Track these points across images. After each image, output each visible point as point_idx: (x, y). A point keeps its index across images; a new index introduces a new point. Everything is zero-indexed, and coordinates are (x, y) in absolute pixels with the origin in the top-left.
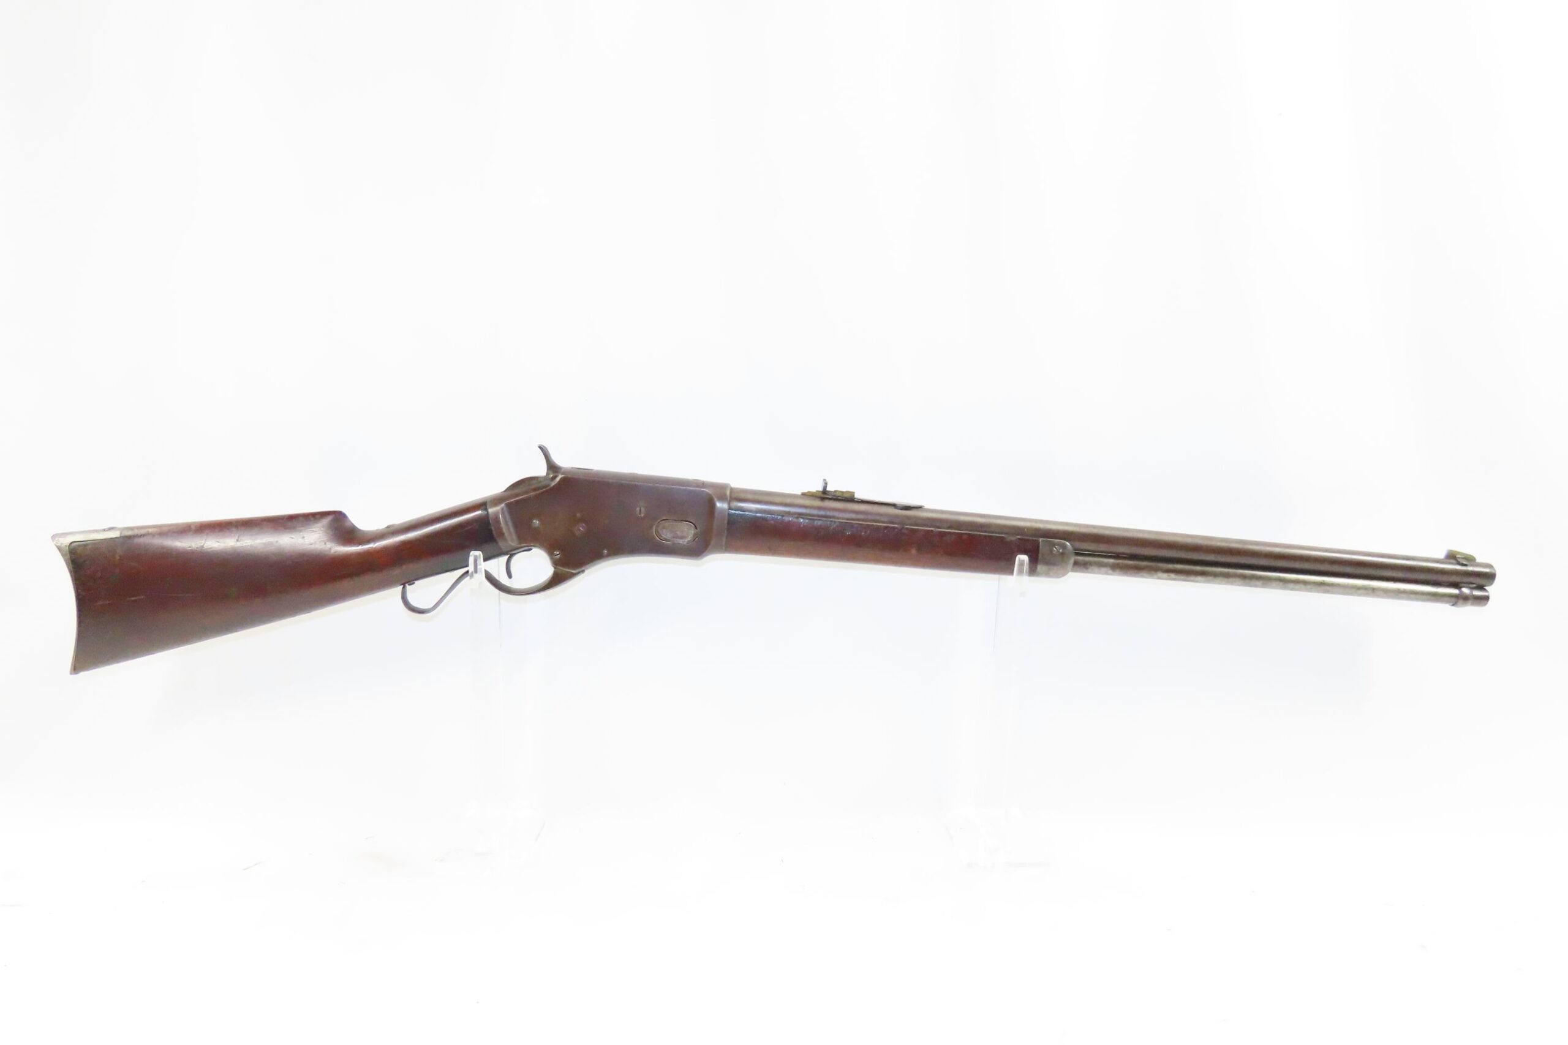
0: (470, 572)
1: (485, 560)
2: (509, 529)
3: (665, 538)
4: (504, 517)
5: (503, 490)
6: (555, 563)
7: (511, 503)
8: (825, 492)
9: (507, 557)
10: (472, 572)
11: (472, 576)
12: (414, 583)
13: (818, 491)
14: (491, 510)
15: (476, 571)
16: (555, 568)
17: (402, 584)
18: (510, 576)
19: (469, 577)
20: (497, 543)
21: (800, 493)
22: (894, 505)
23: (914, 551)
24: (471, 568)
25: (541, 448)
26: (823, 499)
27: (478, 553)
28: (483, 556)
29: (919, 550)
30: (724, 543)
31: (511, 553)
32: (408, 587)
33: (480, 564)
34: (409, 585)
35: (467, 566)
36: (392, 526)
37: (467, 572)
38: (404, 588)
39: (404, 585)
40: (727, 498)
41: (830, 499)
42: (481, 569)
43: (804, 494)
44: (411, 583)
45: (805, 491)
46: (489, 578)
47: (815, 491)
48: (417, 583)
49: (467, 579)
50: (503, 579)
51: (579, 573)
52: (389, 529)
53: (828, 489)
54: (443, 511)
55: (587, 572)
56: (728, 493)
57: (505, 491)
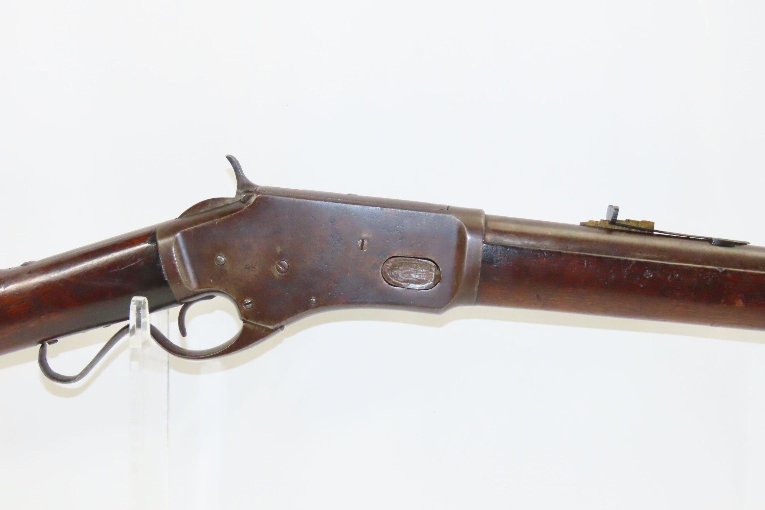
0: (131, 327)
1: (152, 310)
2: (184, 266)
3: (394, 283)
4: (179, 251)
5: (178, 216)
6: (245, 316)
7: (189, 232)
8: (614, 221)
9: (179, 308)
10: (134, 327)
11: (133, 330)
12: (56, 341)
13: (603, 221)
14: (161, 242)
15: (139, 324)
16: (244, 322)
17: (39, 343)
18: (183, 332)
19: (129, 334)
20: (168, 286)
21: (578, 224)
22: (709, 240)
23: (740, 303)
24: (132, 322)
25: (230, 159)
26: (610, 231)
27: (143, 299)
28: (149, 305)
29: (747, 301)
30: (476, 289)
31: (186, 301)
32: (49, 348)
33: (145, 316)
34: (50, 343)
35: (128, 319)
36: (30, 263)
37: (128, 326)
38: (43, 346)
39: (43, 343)
40: (482, 230)
41: (621, 231)
42: (146, 323)
43: (583, 224)
44: (52, 338)
45: (586, 220)
46: (156, 334)
47: (599, 220)
48: (61, 340)
49: (126, 337)
50: (175, 338)
51: (276, 329)
52: (25, 267)
53: (619, 218)
54: (81, 248)
55: (286, 327)
56: (483, 221)
57: (180, 217)
